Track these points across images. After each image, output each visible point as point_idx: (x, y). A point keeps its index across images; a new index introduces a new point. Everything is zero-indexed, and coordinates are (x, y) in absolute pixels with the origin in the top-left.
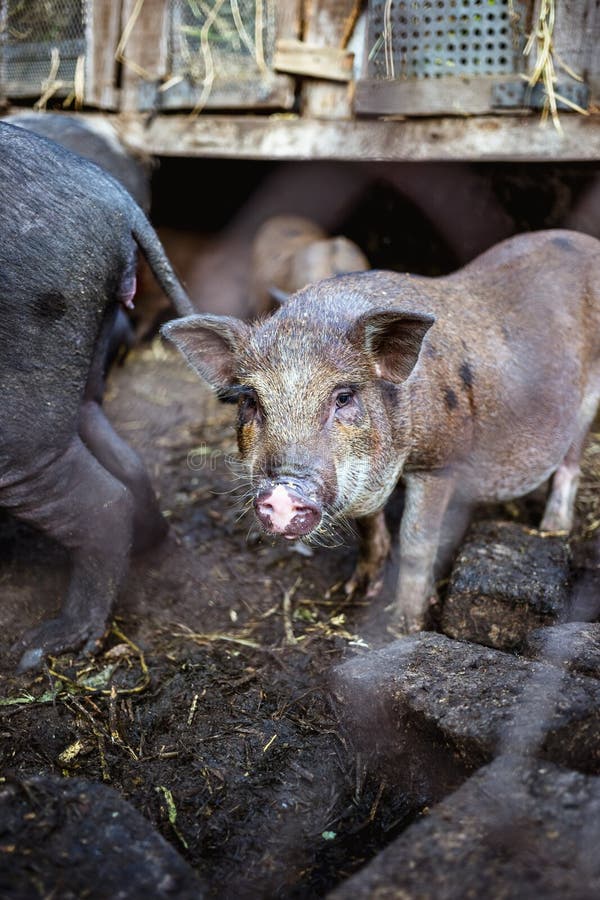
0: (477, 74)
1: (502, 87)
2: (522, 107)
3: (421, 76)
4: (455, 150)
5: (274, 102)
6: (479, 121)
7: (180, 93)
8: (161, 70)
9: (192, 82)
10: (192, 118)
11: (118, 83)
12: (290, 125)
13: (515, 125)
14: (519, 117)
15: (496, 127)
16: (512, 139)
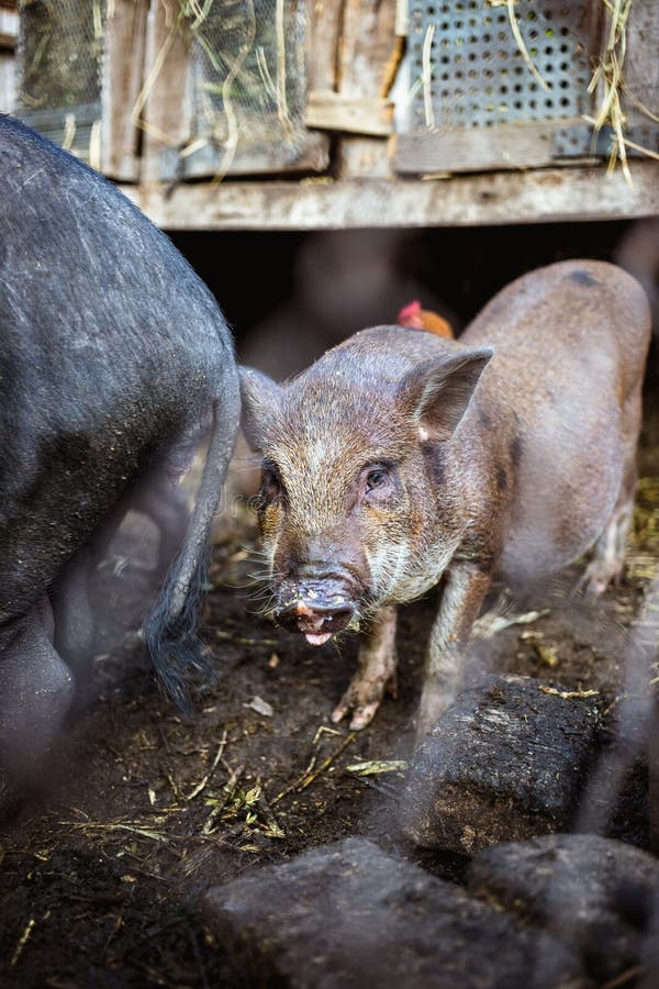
0: (534, 119)
1: (564, 134)
2: (588, 156)
3: (468, 125)
4: (510, 211)
5: (305, 164)
6: (538, 175)
7: (203, 159)
8: (185, 133)
9: (217, 145)
10: (213, 187)
11: (139, 151)
12: (322, 190)
13: (581, 178)
14: (584, 168)
15: (558, 181)
16: (578, 195)
